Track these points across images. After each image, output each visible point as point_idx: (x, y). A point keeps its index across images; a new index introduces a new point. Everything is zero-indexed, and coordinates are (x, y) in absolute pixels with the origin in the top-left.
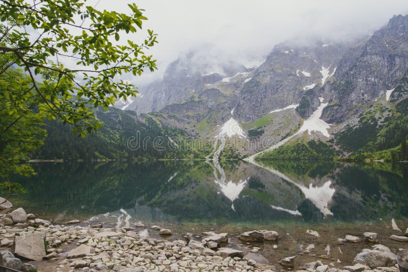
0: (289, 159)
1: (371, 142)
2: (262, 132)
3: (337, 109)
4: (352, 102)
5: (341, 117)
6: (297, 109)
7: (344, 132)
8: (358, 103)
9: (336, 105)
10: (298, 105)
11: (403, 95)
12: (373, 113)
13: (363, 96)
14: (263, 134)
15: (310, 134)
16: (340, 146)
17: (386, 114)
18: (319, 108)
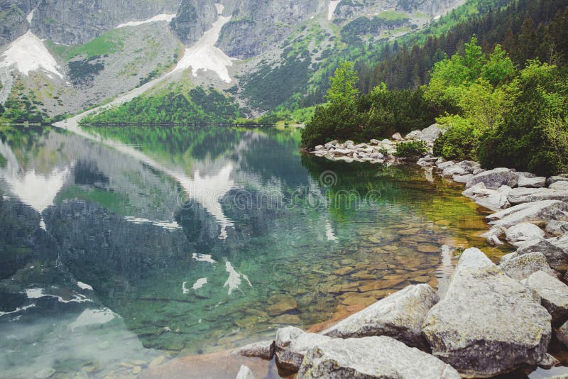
0: (152, 124)
1: (299, 94)
2: (100, 67)
3: (246, 30)
4: (273, 17)
5: (253, 46)
6: (172, 24)
7: (255, 74)
8: (283, 21)
9: (244, 21)
10: (174, 16)
11: (354, 12)
12: (306, 42)
13: (291, 7)
14: (101, 72)
15: (195, 75)
16: (246, 100)
17: (325, 44)
18: (214, 25)
